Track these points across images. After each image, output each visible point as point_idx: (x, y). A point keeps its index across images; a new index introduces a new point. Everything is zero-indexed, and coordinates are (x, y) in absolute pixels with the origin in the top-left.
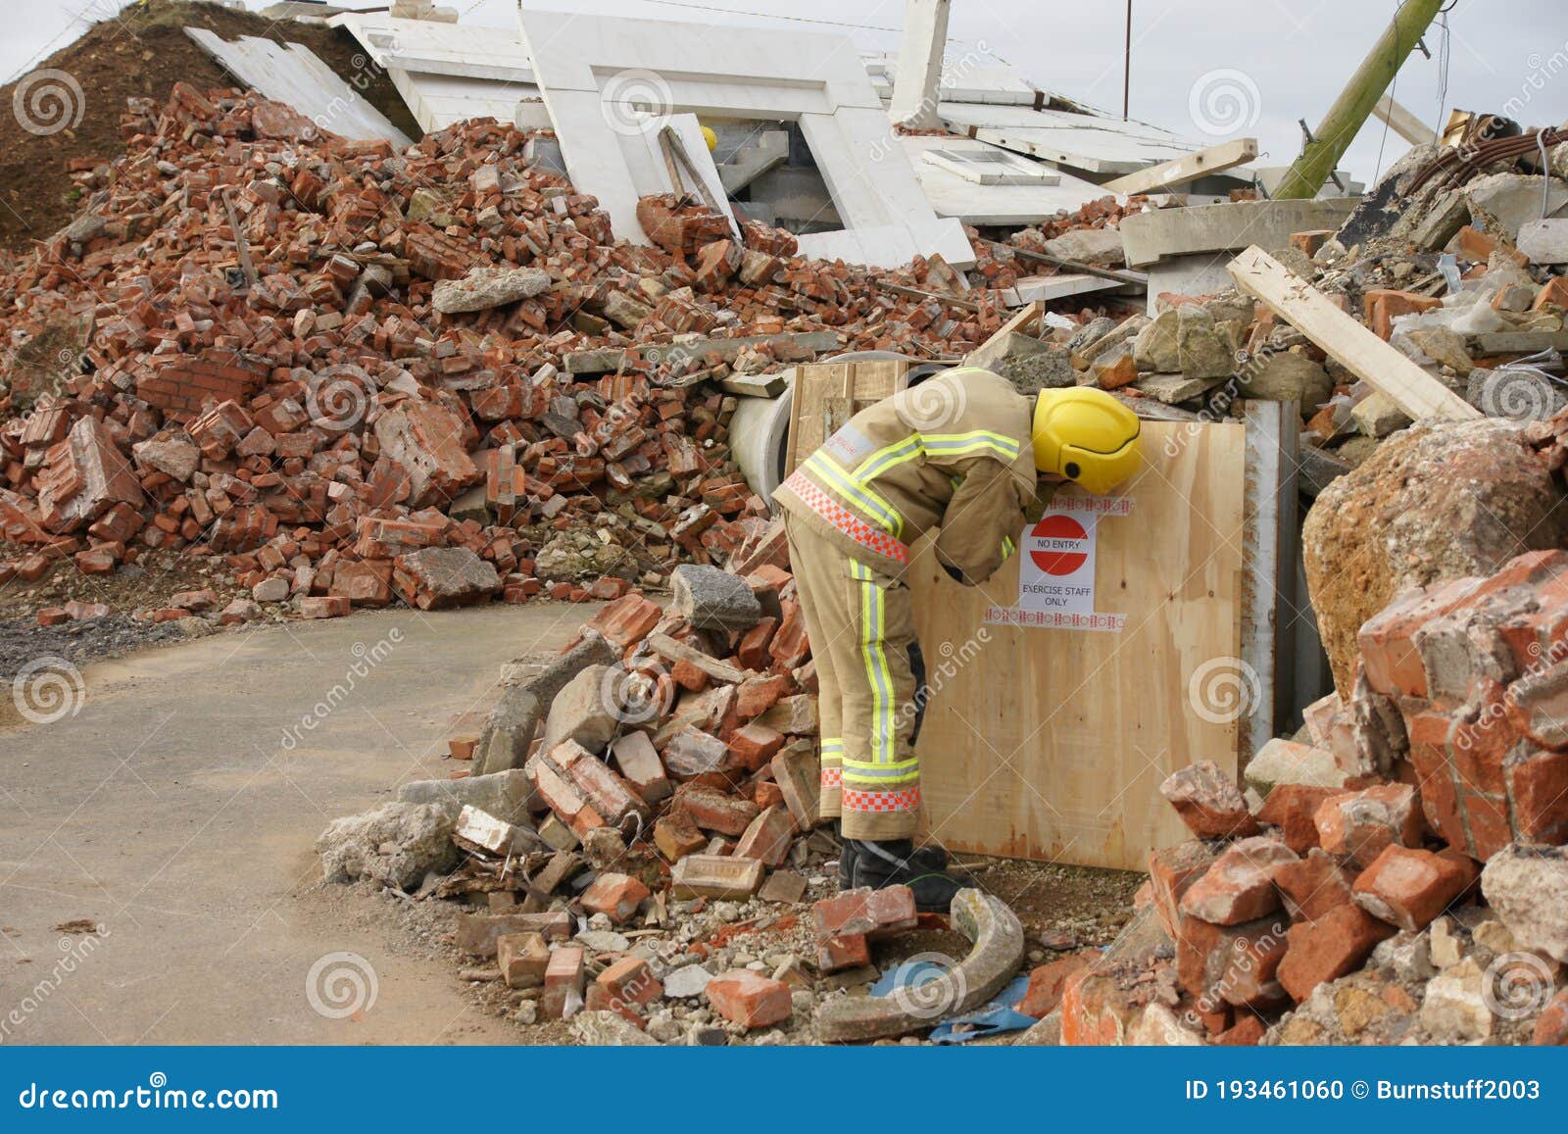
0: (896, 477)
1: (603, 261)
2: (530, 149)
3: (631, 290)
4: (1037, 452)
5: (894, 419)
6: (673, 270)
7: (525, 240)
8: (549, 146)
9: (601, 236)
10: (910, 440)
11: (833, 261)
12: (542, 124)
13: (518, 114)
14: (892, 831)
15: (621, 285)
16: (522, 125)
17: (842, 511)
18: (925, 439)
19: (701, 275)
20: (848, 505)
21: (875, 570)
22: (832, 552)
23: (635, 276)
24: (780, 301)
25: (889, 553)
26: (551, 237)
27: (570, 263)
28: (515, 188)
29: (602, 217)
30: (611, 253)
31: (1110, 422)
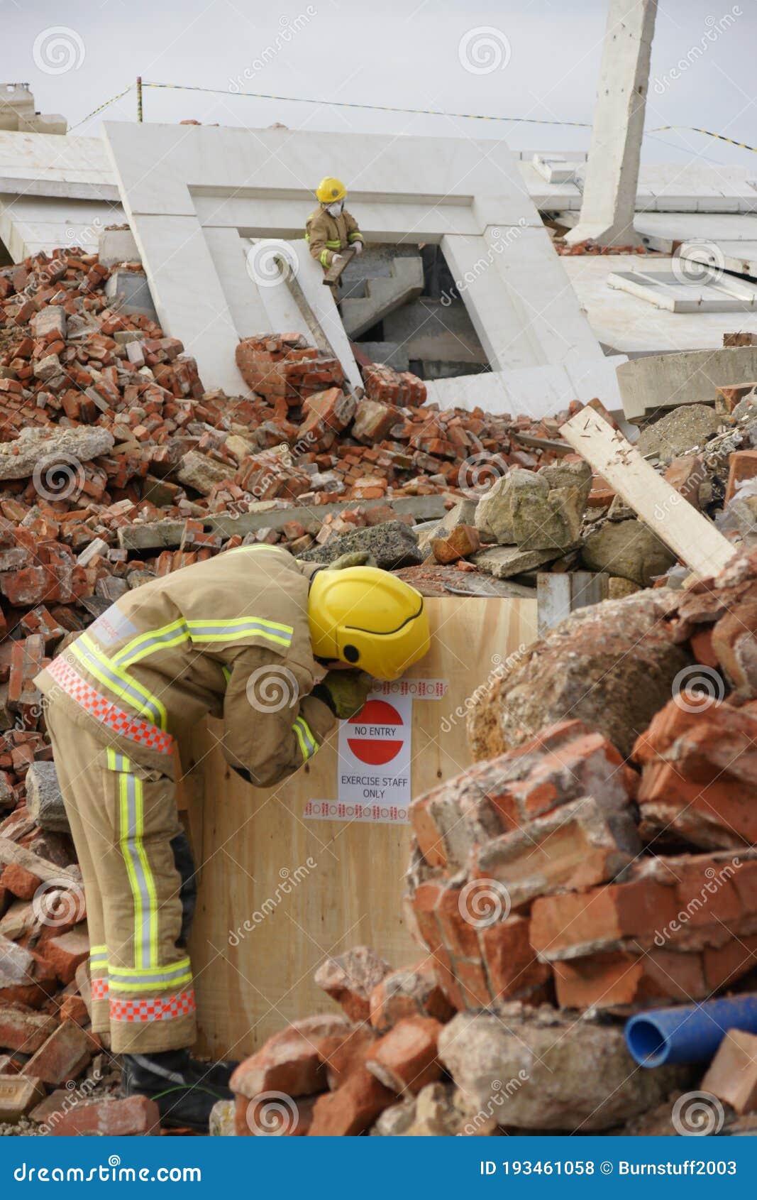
0: (160, 663)
1: (181, 416)
2: (113, 285)
3: (213, 451)
4: (312, 635)
5: (161, 602)
6: (268, 426)
7: (90, 394)
8: (135, 281)
9: (186, 387)
10: (176, 625)
11: (471, 410)
12: (130, 256)
13: (101, 245)
14: (161, 1042)
15: (202, 445)
16: (106, 258)
17: (100, 697)
18: (191, 624)
19: (304, 431)
20: (106, 692)
21: (134, 761)
22: (88, 740)
23: (220, 434)
24: (396, 459)
25: (150, 742)
26: (122, 390)
27: (142, 420)
28: (82, 333)
29: (188, 364)
30: (194, 408)
31: (389, 603)
